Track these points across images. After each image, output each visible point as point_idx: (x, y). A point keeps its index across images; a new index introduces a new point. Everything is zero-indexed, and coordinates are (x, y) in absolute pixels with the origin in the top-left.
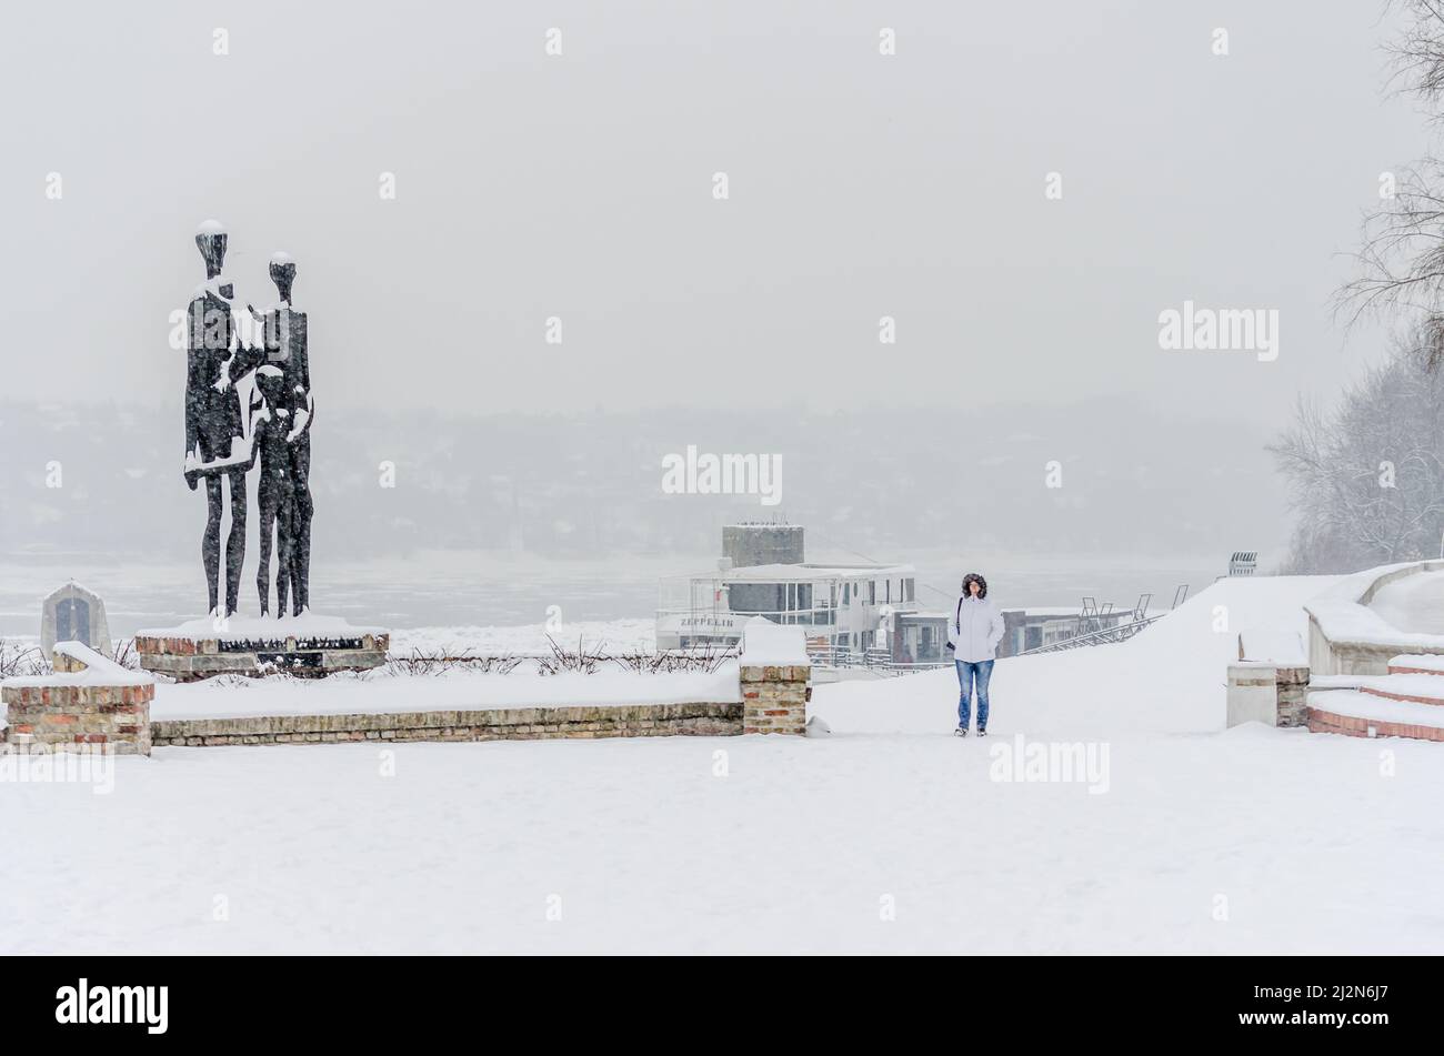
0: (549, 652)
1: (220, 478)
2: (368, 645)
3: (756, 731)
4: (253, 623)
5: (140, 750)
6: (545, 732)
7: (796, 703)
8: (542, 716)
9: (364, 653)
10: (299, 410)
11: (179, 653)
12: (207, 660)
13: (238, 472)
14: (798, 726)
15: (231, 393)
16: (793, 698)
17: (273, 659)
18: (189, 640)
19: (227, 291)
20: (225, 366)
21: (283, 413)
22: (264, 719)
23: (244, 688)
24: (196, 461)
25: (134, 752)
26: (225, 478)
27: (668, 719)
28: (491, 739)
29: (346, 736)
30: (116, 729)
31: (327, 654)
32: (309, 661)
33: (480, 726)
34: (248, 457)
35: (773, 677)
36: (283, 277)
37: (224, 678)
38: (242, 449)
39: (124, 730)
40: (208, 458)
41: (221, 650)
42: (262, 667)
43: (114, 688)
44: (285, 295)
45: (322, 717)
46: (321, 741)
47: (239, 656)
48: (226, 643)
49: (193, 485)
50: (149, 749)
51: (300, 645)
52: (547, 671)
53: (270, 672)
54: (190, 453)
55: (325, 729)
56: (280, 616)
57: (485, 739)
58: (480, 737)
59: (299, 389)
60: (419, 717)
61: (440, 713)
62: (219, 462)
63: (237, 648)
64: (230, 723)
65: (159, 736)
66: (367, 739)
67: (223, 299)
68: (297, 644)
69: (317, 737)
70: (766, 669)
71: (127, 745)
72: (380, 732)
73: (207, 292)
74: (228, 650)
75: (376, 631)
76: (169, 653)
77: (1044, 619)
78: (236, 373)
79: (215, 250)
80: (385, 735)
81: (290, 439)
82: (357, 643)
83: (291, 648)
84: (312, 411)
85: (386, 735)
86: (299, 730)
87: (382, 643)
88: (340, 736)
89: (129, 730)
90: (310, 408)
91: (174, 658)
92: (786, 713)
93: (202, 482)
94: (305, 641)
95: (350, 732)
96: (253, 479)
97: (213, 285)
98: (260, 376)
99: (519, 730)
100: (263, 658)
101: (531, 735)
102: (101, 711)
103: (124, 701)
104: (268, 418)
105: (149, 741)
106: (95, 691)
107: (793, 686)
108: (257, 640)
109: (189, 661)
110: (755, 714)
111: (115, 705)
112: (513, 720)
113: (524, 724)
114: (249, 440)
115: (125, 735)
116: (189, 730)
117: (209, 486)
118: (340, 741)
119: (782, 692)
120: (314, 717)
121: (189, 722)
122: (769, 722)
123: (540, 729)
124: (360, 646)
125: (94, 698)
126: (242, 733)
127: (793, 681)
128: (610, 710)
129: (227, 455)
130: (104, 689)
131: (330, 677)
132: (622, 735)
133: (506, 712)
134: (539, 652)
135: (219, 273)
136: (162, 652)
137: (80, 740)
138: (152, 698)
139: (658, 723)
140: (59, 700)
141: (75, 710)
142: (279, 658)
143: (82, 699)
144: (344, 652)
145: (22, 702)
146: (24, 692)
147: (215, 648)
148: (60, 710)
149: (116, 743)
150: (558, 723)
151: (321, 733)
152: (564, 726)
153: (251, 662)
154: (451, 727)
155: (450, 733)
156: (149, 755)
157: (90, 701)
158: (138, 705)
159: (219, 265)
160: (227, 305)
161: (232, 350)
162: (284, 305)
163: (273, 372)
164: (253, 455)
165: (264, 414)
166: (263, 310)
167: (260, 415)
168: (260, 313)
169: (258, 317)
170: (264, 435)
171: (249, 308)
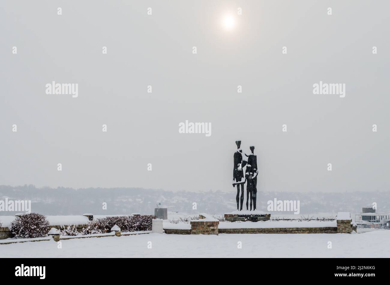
1: (239, 185)
2: (266, 216)
3: (340, 232)
4: (245, 212)
5: (216, 234)
7: (348, 227)
8: (297, 229)
9: (266, 218)
10: (255, 173)
11: (231, 217)
12: (236, 218)
13: (243, 184)
14: (348, 232)
15: (242, 169)
16: (347, 226)
17: (247, 218)
18: (232, 215)
19: (241, 151)
20: (241, 164)
21: (251, 173)
22: (242, 229)
24: (235, 182)
25: (214, 234)
26: (240, 185)
27: (322, 230)
30: (211, 230)
31: (258, 218)
32: (254, 219)
33: (285, 231)
34: (244, 181)
35: (343, 222)
36: (252, 149)
37: (237, 221)
38: (243, 180)
40: (237, 181)
41: (238, 217)
43: (211, 222)
44: (253, 152)
45: (254, 229)
47: (242, 218)
48: (239, 215)
49: (234, 186)
52: (300, 221)
53: (247, 220)
54: (234, 180)
56: (251, 210)
57: (286, 233)
59: (255, 169)
60: (272, 229)
61: (277, 228)
62: (239, 182)
63: (241, 216)
65: (221, 231)
66: (262, 233)
67: (240, 153)
68: (253, 215)
69: (252, 232)
70: (342, 221)
72: (265, 231)
73: (237, 151)
75: (268, 213)
76: (229, 217)
78: (243, 166)
79: (239, 144)
80: (266, 232)
81: (252, 178)
82: (264, 216)
83: (252, 216)
84: (258, 173)
86: (249, 231)
87: (269, 215)
89: (213, 230)
90: (257, 173)
91: (230, 218)
92: (346, 229)
93: (236, 186)
95: (259, 231)
96: (245, 185)
98: (247, 167)
99: (293, 232)
100: (246, 218)
101: (295, 233)
102: (208, 226)
103: (213, 224)
104: (248, 174)
105: (218, 232)
106: (207, 222)
107: (347, 224)
108: (245, 215)
110: (340, 229)
111: (211, 225)
112: (291, 230)
114: (245, 178)
118: (257, 233)
119: (345, 225)
123: (297, 232)
125: (207, 224)
126: (238, 231)
127: (347, 223)
128: (311, 228)
129: (240, 180)
130: (209, 222)
131: (258, 222)
132: (313, 233)
133: (290, 228)
134: (299, 218)
135: (239, 148)
137: (204, 232)
138: (219, 224)
139: (321, 231)
140: (200, 224)
141: (203, 226)
142: (248, 218)
143: (204, 224)
144: (261, 217)
145: (194, 224)
146: (194, 223)
147: (237, 216)
148: (201, 226)
149: (210, 232)
150: (300, 231)
151: (253, 232)
152: (301, 231)
153: (244, 219)
154: (279, 231)
155: (279, 232)
156: (218, 235)
157: (206, 224)
158: (215, 225)
159: (240, 146)
160: (241, 154)
161: (242, 162)
162: (252, 154)
163: (249, 166)
164: (246, 180)
165: (248, 173)
166: (248, 155)
167: (247, 173)
168: (247, 155)
169: (247, 156)
170: (247, 177)
171: (245, 154)
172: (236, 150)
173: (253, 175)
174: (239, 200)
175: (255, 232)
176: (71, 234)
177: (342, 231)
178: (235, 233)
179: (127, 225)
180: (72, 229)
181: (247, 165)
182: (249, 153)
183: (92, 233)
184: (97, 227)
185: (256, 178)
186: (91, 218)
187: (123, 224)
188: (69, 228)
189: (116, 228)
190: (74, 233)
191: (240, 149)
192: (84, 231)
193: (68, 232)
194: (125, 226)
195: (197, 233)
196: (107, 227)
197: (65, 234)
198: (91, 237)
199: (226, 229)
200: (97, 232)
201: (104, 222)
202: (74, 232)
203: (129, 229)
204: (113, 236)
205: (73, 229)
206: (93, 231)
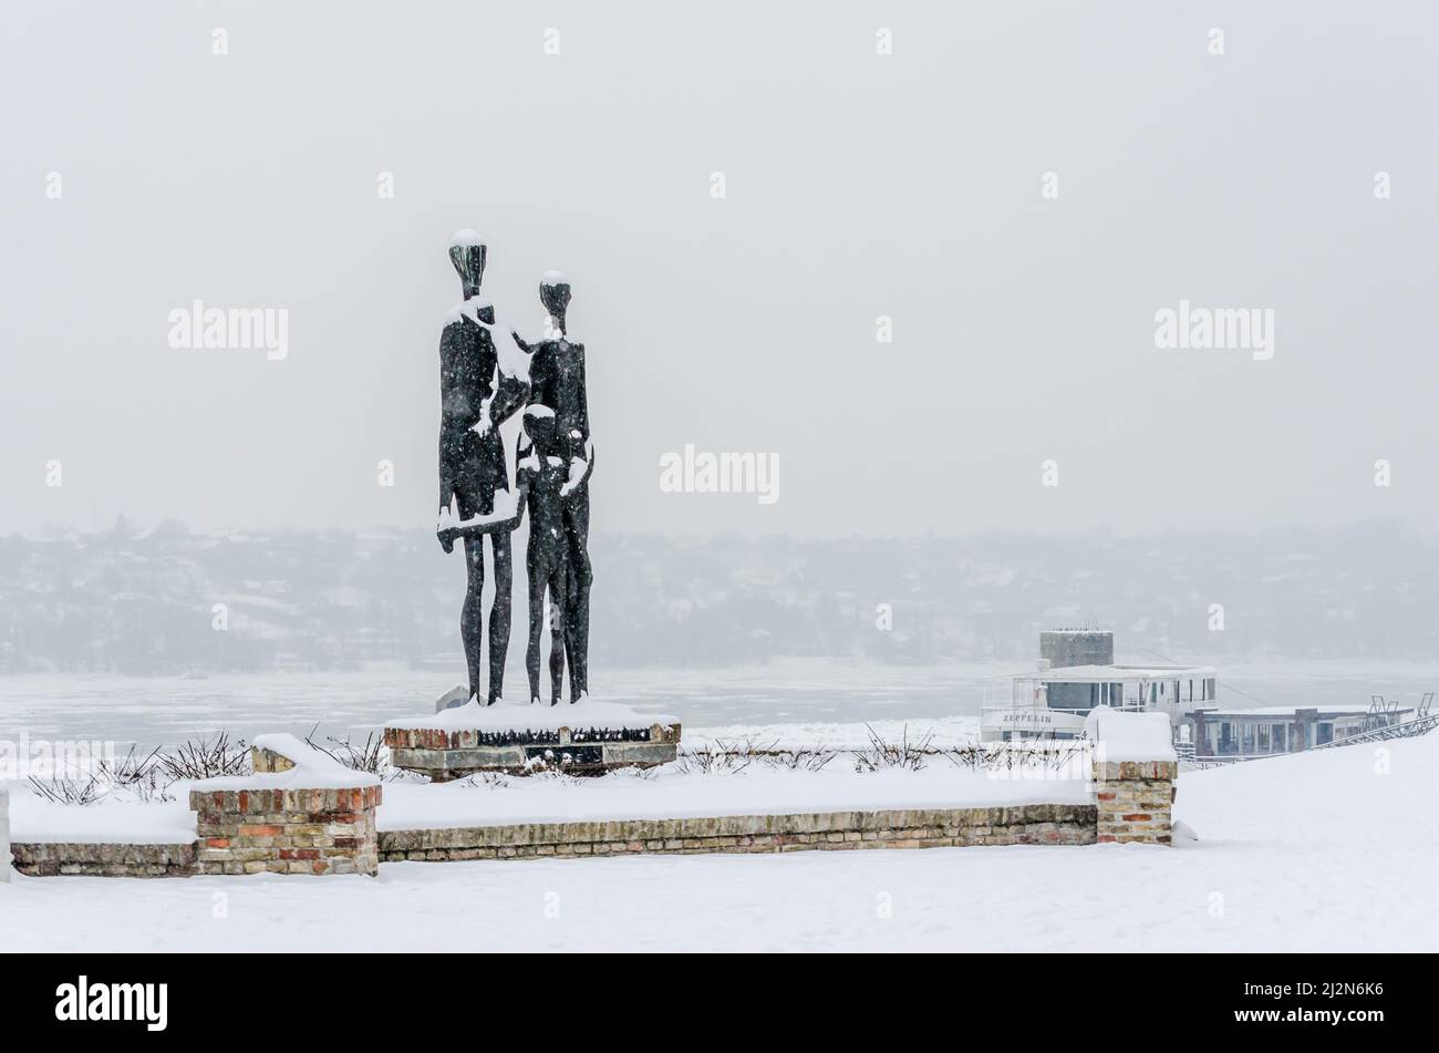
0: (868, 744)
1: (481, 539)
2: (656, 738)
3: (1113, 839)
4: (518, 711)
5: (362, 869)
6: (863, 840)
7: (1161, 806)
8: (859, 821)
9: (653, 746)
10: (575, 459)
11: (430, 746)
12: (463, 756)
13: (500, 533)
14: (1162, 833)
15: (494, 435)
16: (1156, 800)
17: (540, 752)
18: (442, 732)
19: (487, 315)
20: (486, 404)
21: (555, 461)
22: (522, 827)
23: (501, 789)
24: (452, 519)
25: (353, 870)
26: (487, 538)
27: (1007, 825)
28: (797, 849)
29: (622, 846)
30: (330, 843)
31: (606, 748)
32: (586, 758)
33: (785, 835)
34: (514, 514)
35: (1128, 774)
36: (556, 298)
37: (478, 777)
38: (506, 503)
39: (340, 843)
40: (465, 516)
41: (481, 742)
42: (529, 764)
43: (327, 792)
44: (560, 323)
45: (593, 824)
46: (592, 853)
47: (503, 750)
48: (487, 735)
49: (448, 548)
50: (375, 866)
51: (576, 737)
52: (865, 767)
53: (537, 769)
54: (445, 508)
55: (597, 838)
56: (554, 702)
57: (791, 850)
58: (784, 847)
59: (576, 434)
60: (711, 823)
61: (737, 818)
62: (479, 520)
63: (501, 741)
64: (481, 833)
66: (649, 851)
67: (482, 324)
68: (572, 735)
69: (587, 849)
70: (1124, 765)
71: (344, 862)
72: (664, 841)
73: (464, 317)
74: (488, 743)
75: (665, 720)
76: (421, 746)
77: (1333, 716)
78: (498, 418)
79: (472, 264)
81: (564, 492)
82: (643, 734)
83: (565, 741)
84: (592, 461)
85: (672, 845)
86: (565, 839)
87: (674, 734)
88: (615, 847)
89: (347, 844)
90: (589, 457)
91: (426, 752)
92: (1147, 817)
93: (459, 543)
94: (581, 733)
95: (627, 843)
96: (520, 540)
97: (471, 309)
98: (528, 419)
99: (831, 838)
100: (531, 754)
102: (312, 820)
103: (342, 807)
104: (537, 468)
105: (374, 857)
106: (304, 795)
107: (1156, 785)
108: (525, 732)
109: (442, 756)
110: (1109, 818)
111: (329, 813)
112: (824, 826)
113: (837, 832)
114: (514, 492)
115: (340, 850)
116: (429, 841)
117: (469, 549)
118: (617, 853)
119: (1143, 792)
120: (582, 825)
121: (428, 832)
122: (1125, 829)
123: (857, 836)
124: (647, 738)
125: (302, 805)
126: (494, 844)
127: (1156, 780)
128: (938, 815)
130: (315, 793)
131: (609, 775)
132: (953, 845)
133: (816, 817)
134: (857, 745)
135: (477, 293)
136: (414, 746)
137: (285, 855)
138: (379, 802)
139: (996, 829)
140: (260, 807)
141: (280, 819)
142: (548, 753)
143: (288, 805)
144: (627, 745)
145: (215, 812)
146: (218, 797)
147: (474, 741)
148: (261, 819)
149: (330, 861)
150: (878, 830)
151: (592, 843)
152: (884, 834)
153: (516, 757)
154: (749, 836)
155: (746, 841)
156: (374, 874)
157: (297, 808)
158: (359, 812)
159: (477, 281)
160: (488, 333)
162: (556, 335)
163: (541, 411)
164: (520, 510)
165: (532, 462)
166: (532, 339)
167: (525, 463)
168: (528, 343)
169: (527, 349)
170: (536, 490)
171: (515, 336)
172: (456, 305)
173: (564, 474)
174: (482, 632)
175: (605, 848)
177: (1127, 828)
178: (479, 858)
181: (522, 411)
185: (581, 494)
191: (479, 302)
195: (239, 868)
199: (420, 833)
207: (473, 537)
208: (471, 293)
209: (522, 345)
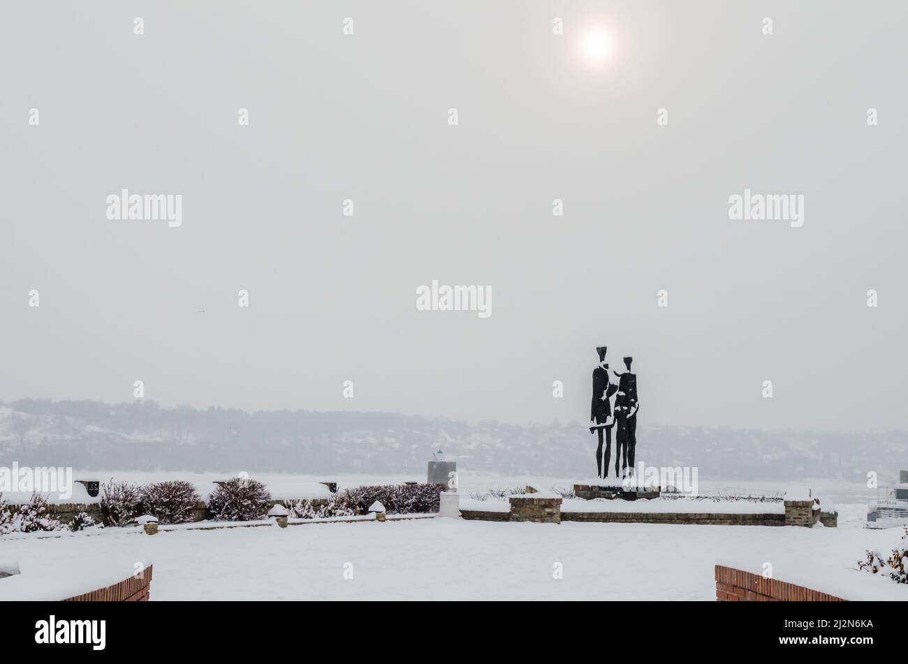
3: (790, 525)
4: (611, 481)
5: (556, 522)
6: (710, 522)
8: (709, 516)
9: (652, 495)
10: (632, 407)
11: (585, 490)
12: (594, 493)
13: (609, 428)
14: (806, 523)
15: (607, 400)
16: (804, 513)
17: (616, 493)
18: (590, 486)
19: (606, 366)
20: (605, 391)
21: (625, 408)
22: (605, 513)
24: (595, 424)
25: (553, 522)
26: (604, 430)
27: (758, 520)
29: (635, 520)
30: (546, 514)
31: (638, 492)
32: (631, 496)
33: (686, 519)
34: (612, 423)
35: (795, 505)
36: (628, 361)
37: (597, 499)
38: (610, 420)
39: (549, 514)
40: (598, 423)
41: (599, 490)
42: (613, 495)
43: (546, 499)
44: (629, 368)
47: (606, 492)
49: (592, 432)
50: (561, 521)
52: (716, 501)
53: (615, 497)
54: (592, 421)
55: (627, 517)
57: (688, 524)
58: (686, 523)
59: (633, 400)
60: (663, 515)
61: (671, 514)
62: (602, 425)
63: (605, 489)
65: (564, 517)
66: (643, 522)
67: (605, 369)
69: (624, 520)
70: (793, 502)
71: (550, 519)
73: (599, 366)
74: (601, 489)
76: (583, 490)
78: (609, 394)
79: (602, 352)
81: (628, 416)
83: (625, 490)
86: (618, 518)
89: (551, 514)
90: (637, 406)
91: (584, 492)
92: (801, 518)
93: (596, 431)
96: (614, 431)
97: (602, 364)
98: (618, 396)
99: (701, 521)
100: (613, 493)
101: (705, 523)
102: (541, 507)
103: (550, 504)
104: (620, 410)
105: (560, 519)
107: (803, 509)
108: (613, 487)
109: (588, 493)
110: (789, 518)
111: (547, 505)
112: (698, 517)
113: (702, 519)
114: (613, 417)
115: (549, 516)
117: (599, 433)
118: (633, 522)
119: (800, 510)
125: (539, 502)
126: (596, 518)
128: (735, 515)
129: (605, 422)
130: (543, 500)
131: (638, 500)
132: (739, 524)
133: (695, 514)
136: (581, 490)
137: (534, 517)
138: (562, 503)
139: (754, 520)
140: (528, 503)
141: (533, 507)
142: (619, 493)
145: (515, 504)
146: (516, 500)
147: (597, 489)
148: (528, 506)
149: (546, 519)
150: (715, 519)
153: (610, 494)
156: (559, 523)
157: (537, 503)
158: (555, 505)
160: (606, 372)
161: (608, 386)
162: (628, 371)
163: (622, 394)
164: (614, 422)
165: (619, 408)
166: (620, 373)
167: (617, 408)
169: (618, 376)
170: (618, 415)
171: (615, 372)
172: (597, 364)
173: (628, 412)
174: (602, 457)
176: (304, 515)
177: (794, 522)
179: (395, 501)
180: (304, 506)
181: (617, 392)
182: (623, 369)
183: (338, 514)
184: (345, 504)
185: (634, 417)
186: (333, 487)
187: (389, 499)
188: (299, 505)
189: (378, 506)
190: (309, 514)
191: (604, 363)
192: (323, 511)
193: (298, 511)
194: (392, 503)
195: (522, 520)
196: (360, 504)
197: (294, 515)
198: (337, 521)
199: (575, 513)
200: (346, 513)
201: (355, 495)
202: (309, 512)
203: (398, 508)
204: (372, 520)
205: (307, 507)
206: (339, 512)
207: (600, 430)
208: (602, 359)
209: (616, 374)
